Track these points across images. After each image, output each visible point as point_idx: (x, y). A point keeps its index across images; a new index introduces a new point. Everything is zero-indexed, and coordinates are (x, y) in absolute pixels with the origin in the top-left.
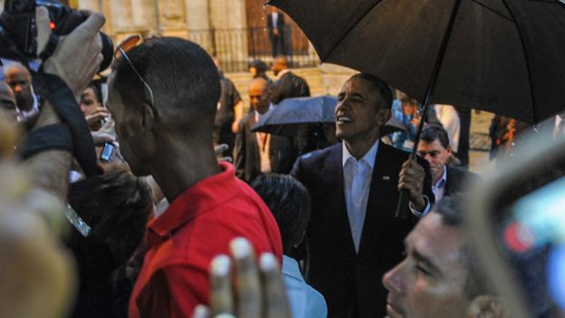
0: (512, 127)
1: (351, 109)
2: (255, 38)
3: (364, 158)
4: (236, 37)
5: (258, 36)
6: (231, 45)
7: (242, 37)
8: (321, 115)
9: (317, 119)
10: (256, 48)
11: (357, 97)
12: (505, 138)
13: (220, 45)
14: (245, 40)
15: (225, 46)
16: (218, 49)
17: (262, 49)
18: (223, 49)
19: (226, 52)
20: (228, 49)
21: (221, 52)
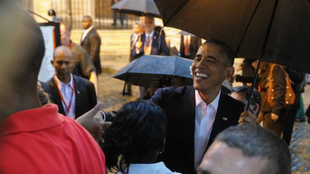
0: (271, 79)
1: (208, 67)
2: (101, 5)
3: (211, 104)
4: (87, 3)
5: (103, 3)
6: (83, 10)
7: (91, 3)
8: (173, 70)
9: (169, 73)
10: (101, 13)
11: (211, 59)
12: (266, 86)
13: (75, 9)
14: (94, 6)
15: (79, 10)
16: (73, 11)
17: (105, 13)
18: (77, 11)
19: (79, 13)
20: (81, 11)
21: (75, 14)
